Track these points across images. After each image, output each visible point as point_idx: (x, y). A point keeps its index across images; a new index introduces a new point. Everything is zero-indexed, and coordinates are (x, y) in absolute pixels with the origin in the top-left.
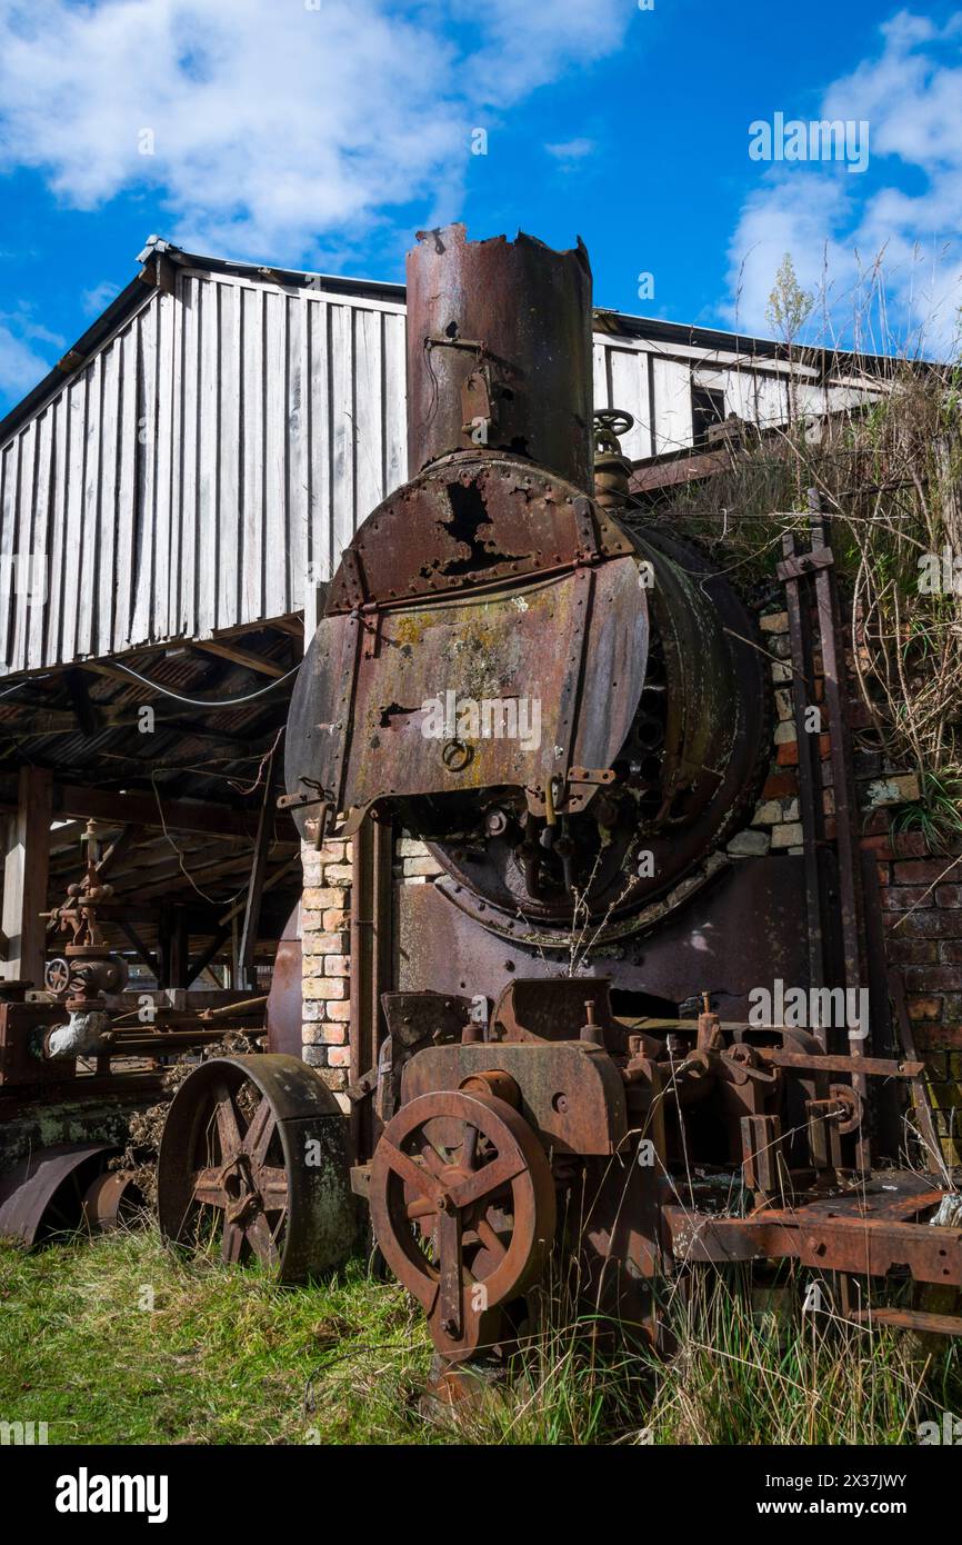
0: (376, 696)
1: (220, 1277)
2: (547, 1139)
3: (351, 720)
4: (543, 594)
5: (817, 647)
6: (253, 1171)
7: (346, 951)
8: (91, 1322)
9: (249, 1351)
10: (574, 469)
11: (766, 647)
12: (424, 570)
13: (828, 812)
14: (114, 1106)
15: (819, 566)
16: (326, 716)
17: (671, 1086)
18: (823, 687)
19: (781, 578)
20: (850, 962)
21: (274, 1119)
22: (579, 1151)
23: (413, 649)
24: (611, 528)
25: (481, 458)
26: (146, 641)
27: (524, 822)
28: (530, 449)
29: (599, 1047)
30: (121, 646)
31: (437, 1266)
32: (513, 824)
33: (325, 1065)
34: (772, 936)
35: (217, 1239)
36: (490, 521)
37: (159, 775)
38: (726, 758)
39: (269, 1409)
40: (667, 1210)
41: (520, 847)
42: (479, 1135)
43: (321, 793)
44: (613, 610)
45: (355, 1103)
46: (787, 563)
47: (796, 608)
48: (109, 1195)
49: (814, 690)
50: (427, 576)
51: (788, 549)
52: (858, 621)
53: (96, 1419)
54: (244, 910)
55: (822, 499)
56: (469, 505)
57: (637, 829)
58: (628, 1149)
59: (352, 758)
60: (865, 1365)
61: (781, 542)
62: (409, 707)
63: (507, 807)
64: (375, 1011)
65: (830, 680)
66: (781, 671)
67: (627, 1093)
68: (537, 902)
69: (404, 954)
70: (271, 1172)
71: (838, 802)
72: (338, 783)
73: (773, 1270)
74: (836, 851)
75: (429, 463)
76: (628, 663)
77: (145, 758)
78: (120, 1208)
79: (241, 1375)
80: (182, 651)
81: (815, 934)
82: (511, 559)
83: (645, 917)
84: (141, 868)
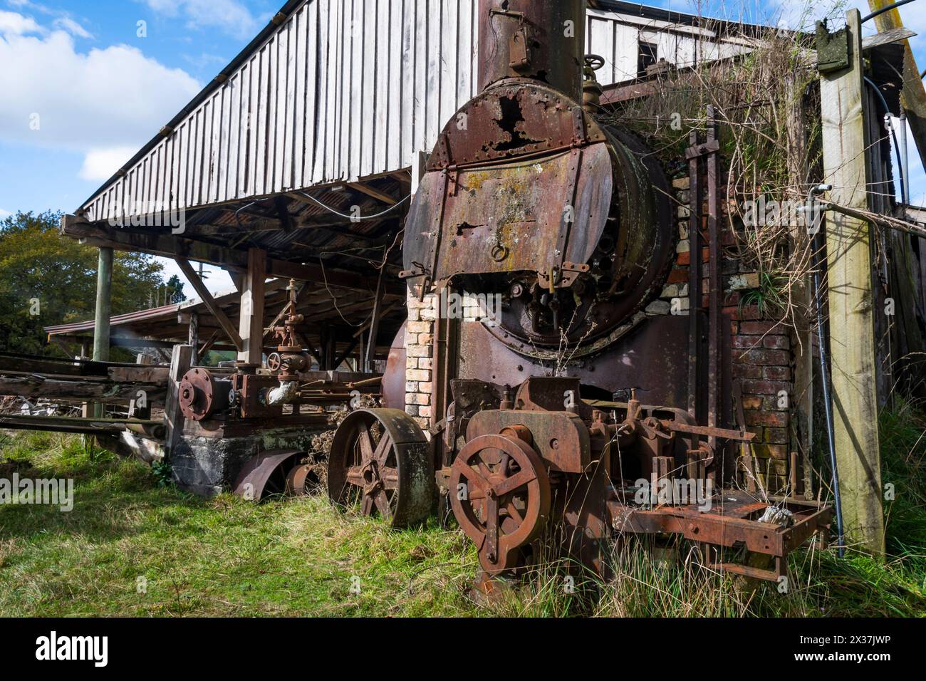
0: (455, 219)
1: (362, 522)
2: (546, 463)
3: (441, 231)
4: (552, 163)
5: (705, 198)
6: (379, 469)
7: (431, 356)
8: (294, 541)
9: (377, 561)
10: (571, 89)
11: (676, 197)
12: (484, 147)
13: (705, 292)
14: (302, 431)
15: (711, 151)
16: (428, 229)
17: (615, 438)
18: (707, 221)
19: (688, 157)
20: (711, 375)
21: (391, 441)
22: (564, 470)
23: (476, 192)
24: (593, 126)
25: (520, 82)
26: (321, 182)
27: (532, 290)
28: (547, 78)
29: (576, 415)
30: (307, 184)
31: (485, 525)
32: (526, 291)
33: (418, 416)
34: (667, 359)
35: (358, 503)
36: (524, 120)
37: (323, 255)
38: (649, 260)
39: (389, 592)
40: (610, 504)
41: (529, 305)
42: (510, 458)
43: (423, 270)
44: (592, 173)
45: (433, 436)
46: (692, 148)
47: (695, 175)
48: (300, 476)
49: (702, 222)
50: (486, 151)
51: (692, 140)
52: (731, 183)
53: (299, 590)
54: (369, 329)
55: (715, 111)
56: (512, 111)
57: (595, 297)
58: (590, 470)
59: (441, 252)
60: (716, 592)
61: (689, 136)
62: (472, 224)
63: (523, 282)
64: (445, 388)
65: (712, 218)
66: (683, 211)
67: (591, 441)
68: (537, 334)
69: (462, 359)
70: (389, 470)
71: (711, 286)
72: (433, 265)
73: (666, 539)
74: (708, 314)
75: (489, 85)
76: (599, 204)
77: (316, 246)
78: (306, 484)
79: (373, 573)
80: (341, 188)
81: (692, 359)
82: (534, 142)
83: (597, 346)
84: (312, 305)
